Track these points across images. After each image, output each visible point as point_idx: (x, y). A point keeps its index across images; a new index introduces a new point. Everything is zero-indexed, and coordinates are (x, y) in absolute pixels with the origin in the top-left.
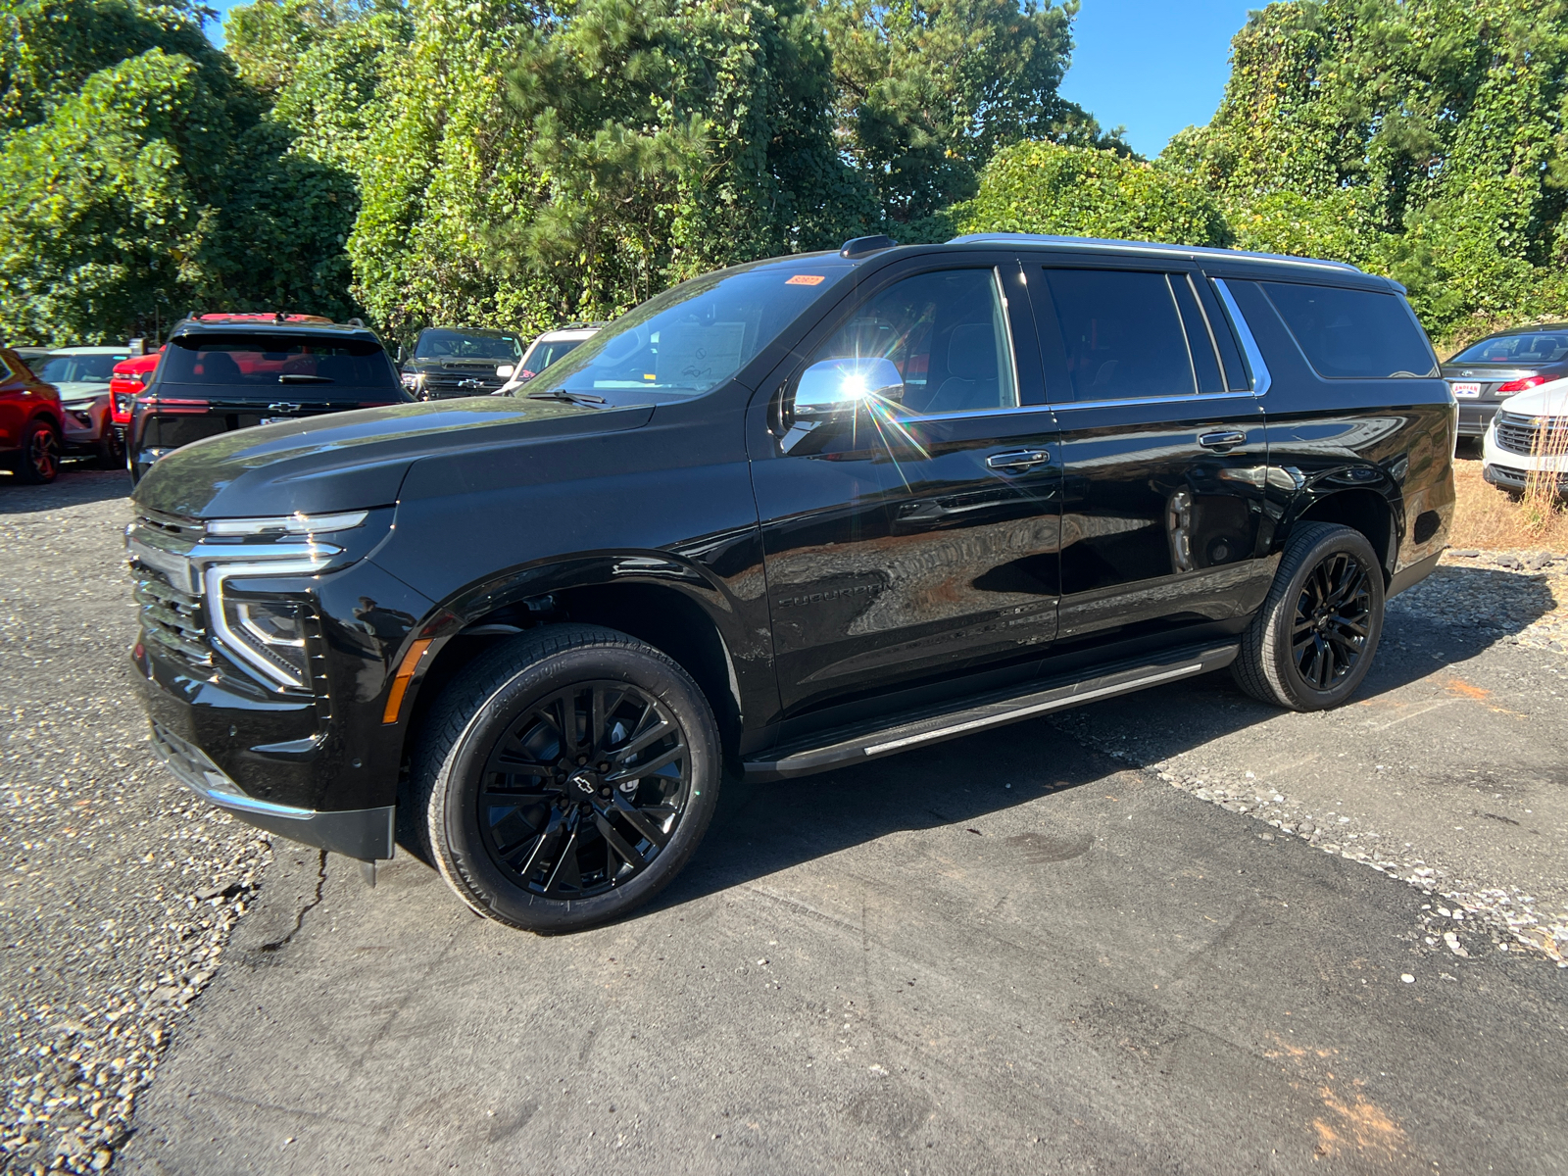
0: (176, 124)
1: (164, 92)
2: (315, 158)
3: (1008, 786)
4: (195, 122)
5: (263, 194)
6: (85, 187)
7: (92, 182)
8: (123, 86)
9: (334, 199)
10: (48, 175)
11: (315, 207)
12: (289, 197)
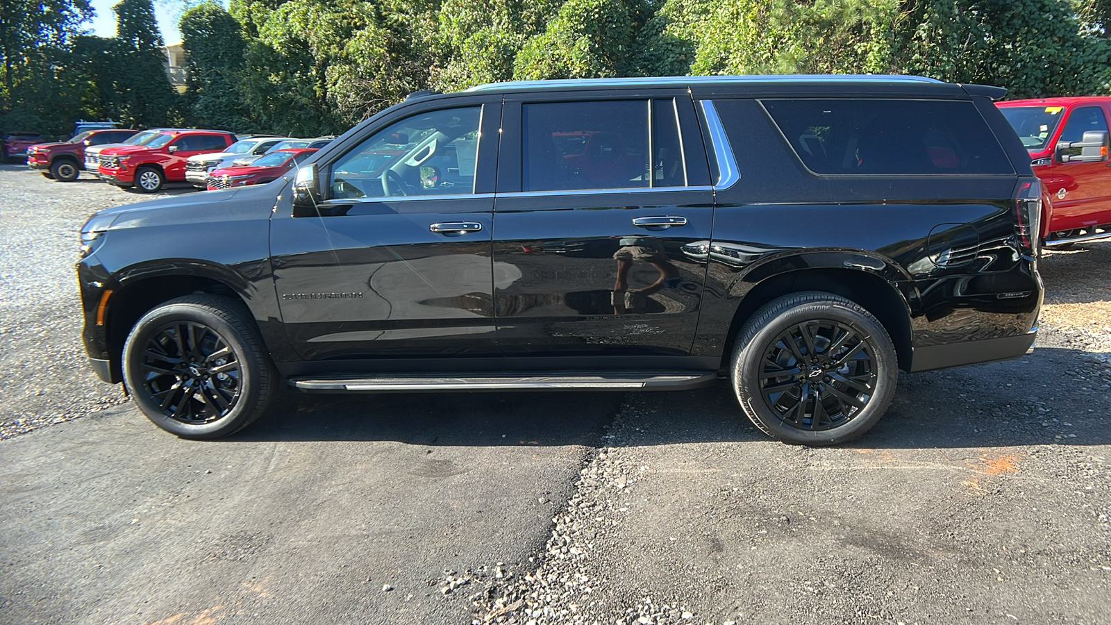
0: (601, 25)
1: (596, 8)
2: (676, 34)
3: (504, 436)
4: (610, 22)
5: (645, 59)
6: (549, 65)
7: (554, 61)
8: (577, 7)
9: (684, 58)
10: (536, 60)
11: (671, 63)
12: (659, 59)
